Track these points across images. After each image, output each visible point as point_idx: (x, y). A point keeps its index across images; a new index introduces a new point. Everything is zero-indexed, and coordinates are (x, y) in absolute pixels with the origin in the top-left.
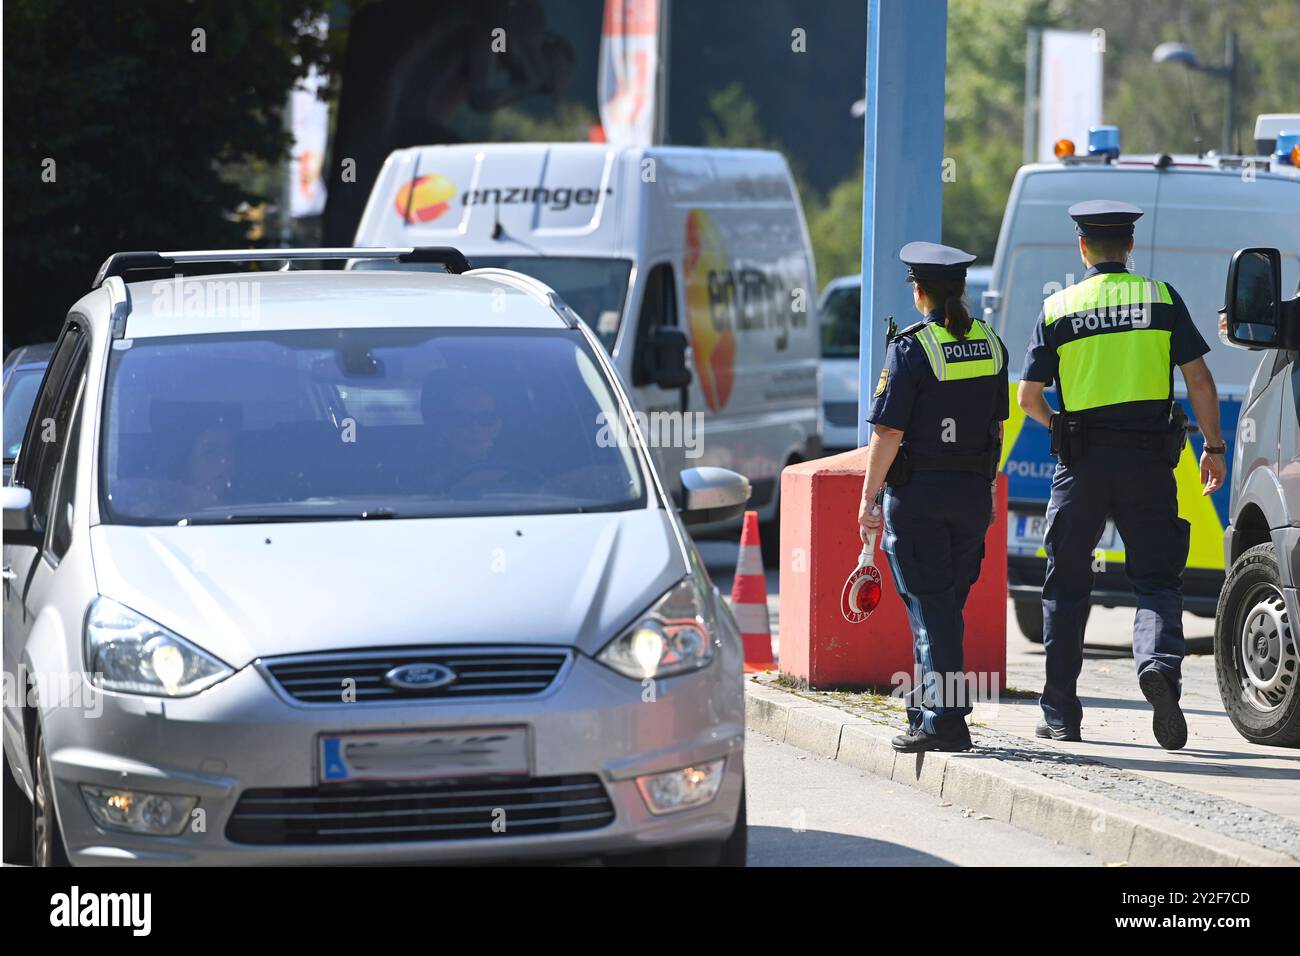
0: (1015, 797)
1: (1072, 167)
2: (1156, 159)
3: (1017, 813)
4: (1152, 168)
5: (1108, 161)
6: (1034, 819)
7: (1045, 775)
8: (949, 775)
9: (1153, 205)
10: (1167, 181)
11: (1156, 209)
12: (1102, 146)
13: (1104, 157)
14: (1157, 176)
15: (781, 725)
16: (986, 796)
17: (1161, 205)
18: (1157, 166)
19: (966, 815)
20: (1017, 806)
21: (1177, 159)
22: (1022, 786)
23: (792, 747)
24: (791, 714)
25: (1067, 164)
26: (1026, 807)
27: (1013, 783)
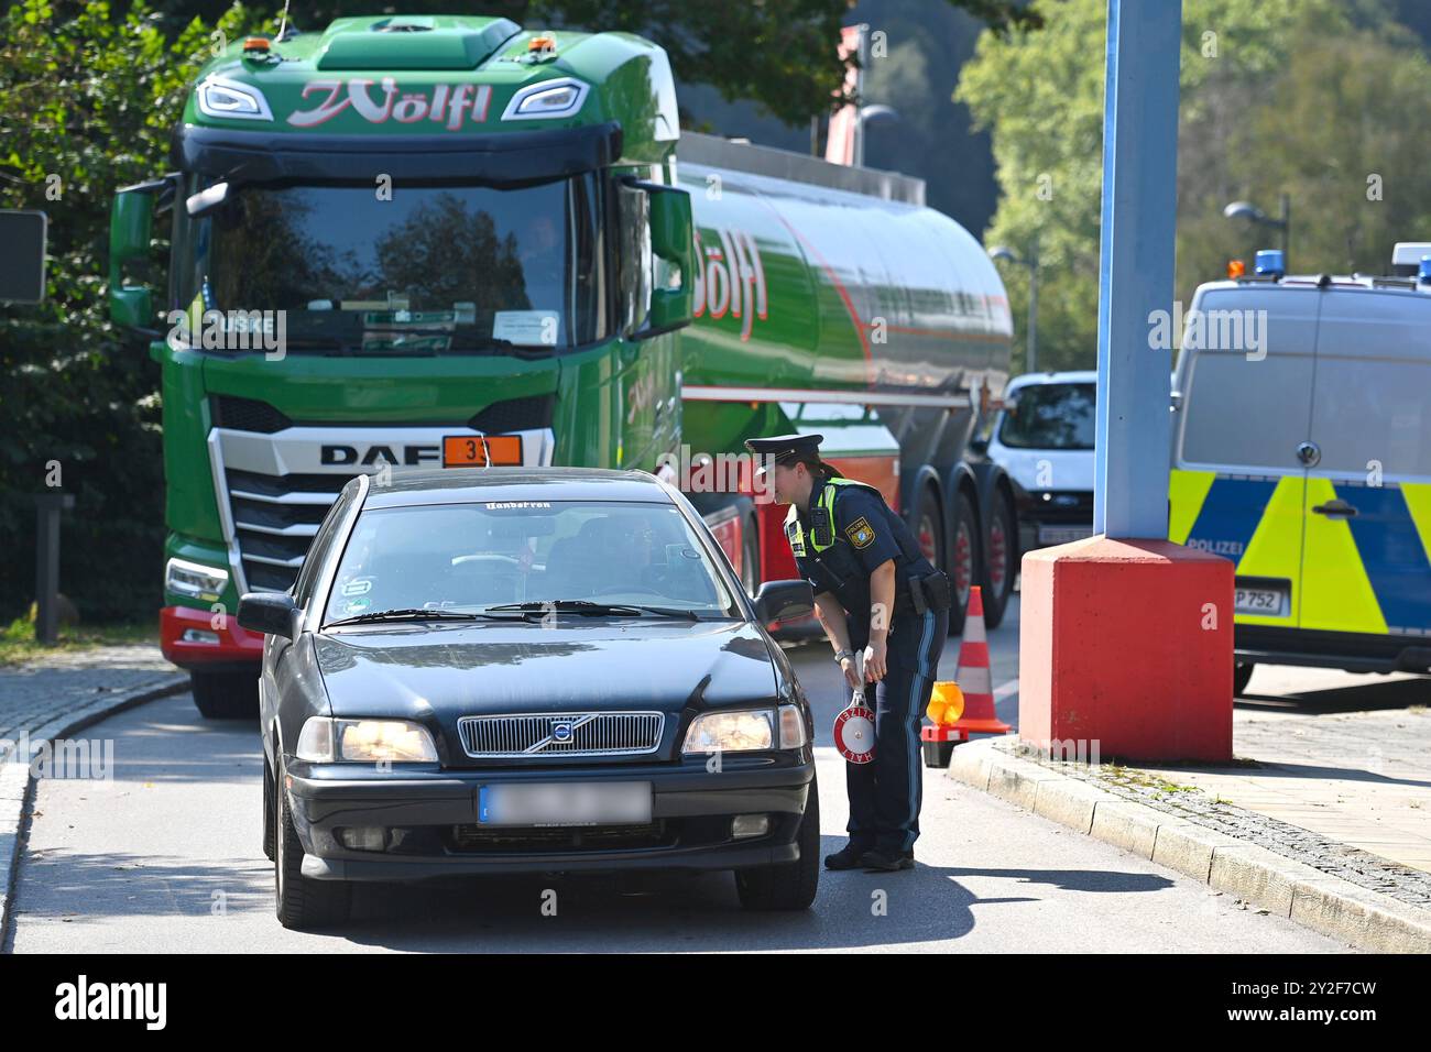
0: (1295, 893)
1: (1244, 285)
2: (1317, 279)
3: (1298, 909)
4: (1313, 286)
5: (1275, 281)
6: (1318, 918)
7: (1318, 868)
8: (1217, 863)
9: (1314, 318)
10: (1327, 297)
11: (1318, 322)
12: (1269, 268)
13: (1272, 277)
14: (1317, 294)
15: (1029, 796)
16: (1261, 888)
17: (1322, 319)
18: (1319, 285)
19: (1242, 906)
20: (1298, 903)
21: (1335, 279)
22: (1302, 883)
23: (1041, 819)
24: (1040, 787)
25: (1239, 283)
26: (1309, 905)
27: (1292, 878)
